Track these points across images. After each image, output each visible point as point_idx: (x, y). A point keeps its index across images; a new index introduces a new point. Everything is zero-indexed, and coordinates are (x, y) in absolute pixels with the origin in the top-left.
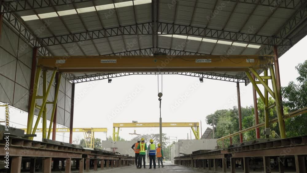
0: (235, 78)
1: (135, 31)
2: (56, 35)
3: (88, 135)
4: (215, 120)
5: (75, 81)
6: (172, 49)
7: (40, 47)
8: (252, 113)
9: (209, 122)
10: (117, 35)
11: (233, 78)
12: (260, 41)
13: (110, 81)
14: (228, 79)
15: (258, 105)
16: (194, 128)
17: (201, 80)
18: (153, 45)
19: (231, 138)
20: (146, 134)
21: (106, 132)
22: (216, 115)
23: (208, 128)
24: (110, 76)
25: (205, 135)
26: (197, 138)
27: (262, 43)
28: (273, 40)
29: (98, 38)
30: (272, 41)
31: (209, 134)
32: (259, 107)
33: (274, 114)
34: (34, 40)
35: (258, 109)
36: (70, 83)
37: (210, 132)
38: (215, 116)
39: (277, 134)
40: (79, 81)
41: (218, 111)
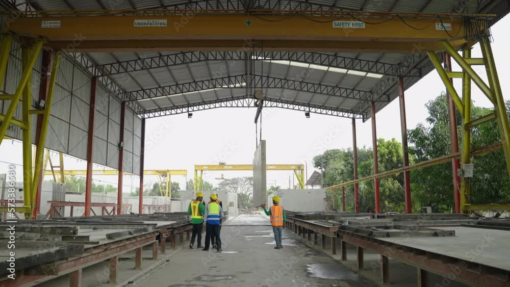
0: (351, 113)
1: (223, 55)
2: (121, 60)
3: (162, 179)
4: (324, 163)
5: (146, 116)
6: (270, 76)
7: (100, 76)
8: (371, 157)
9: (317, 164)
10: (199, 60)
11: (348, 113)
12: (382, 71)
13: (190, 115)
14: (341, 114)
15: (378, 148)
16: (298, 171)
17: (307, 115)
18: (246, 71)
19: (343, 187)
20: (236, 177)
21: (185, 175)
22: (325, 156)
23: (315, 171)
24: (190, 109)
25: (312, 180)
26: (301, 185)
27: (385, 73)
28: (399, 69)
29: (175, 64)
30: (397, 70)
31: (317, 178)
32: (379, 150)
33: (397, 160)
34: (93, 67)
35: (379, 152)
36: (138, 118)
37: (318, 176)
38: (324, 158)
39: (400, 185)
40: (151, 115)
41: (328, 151)
